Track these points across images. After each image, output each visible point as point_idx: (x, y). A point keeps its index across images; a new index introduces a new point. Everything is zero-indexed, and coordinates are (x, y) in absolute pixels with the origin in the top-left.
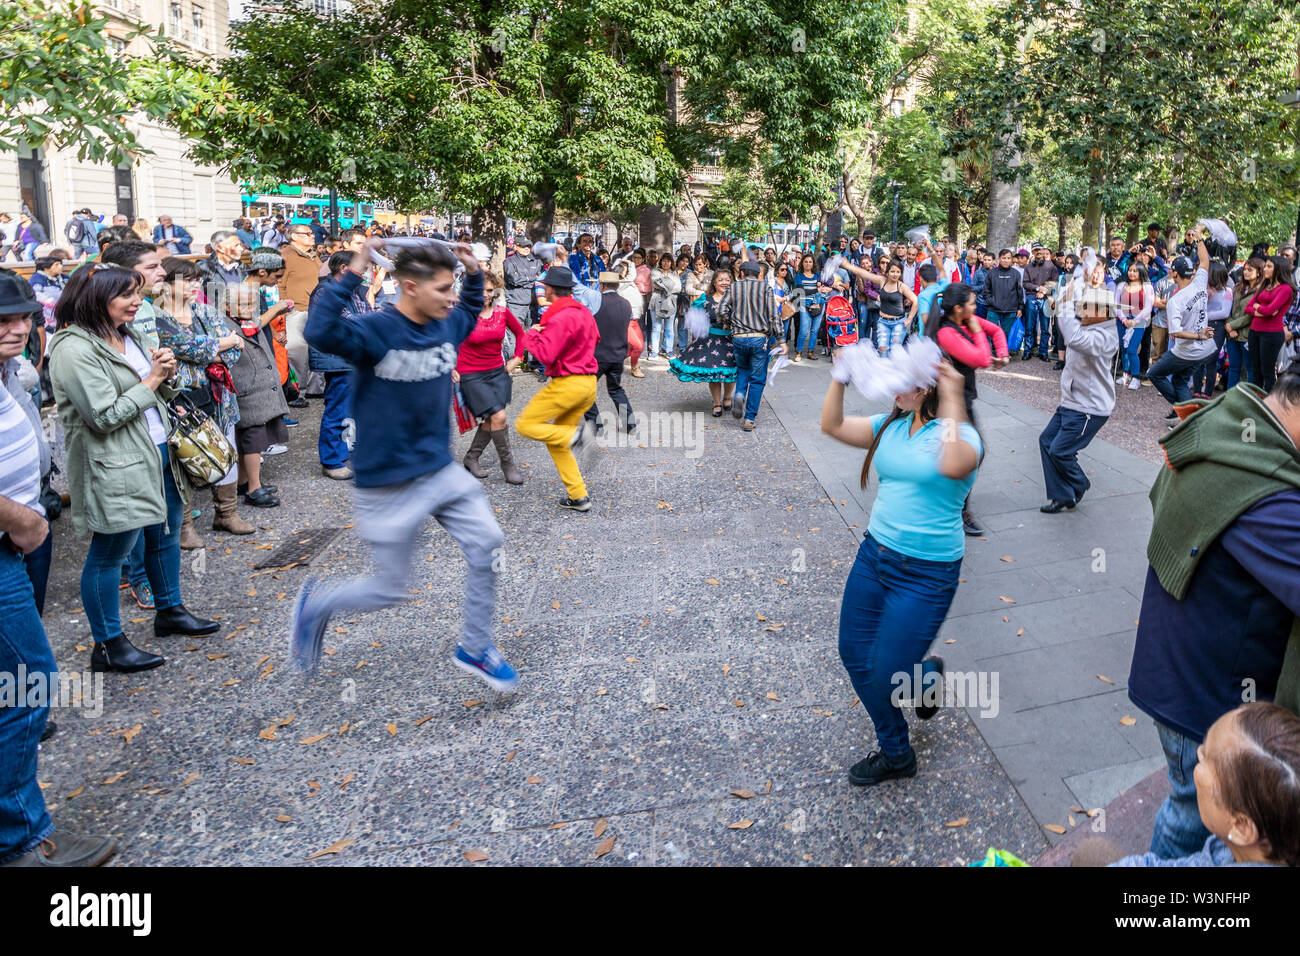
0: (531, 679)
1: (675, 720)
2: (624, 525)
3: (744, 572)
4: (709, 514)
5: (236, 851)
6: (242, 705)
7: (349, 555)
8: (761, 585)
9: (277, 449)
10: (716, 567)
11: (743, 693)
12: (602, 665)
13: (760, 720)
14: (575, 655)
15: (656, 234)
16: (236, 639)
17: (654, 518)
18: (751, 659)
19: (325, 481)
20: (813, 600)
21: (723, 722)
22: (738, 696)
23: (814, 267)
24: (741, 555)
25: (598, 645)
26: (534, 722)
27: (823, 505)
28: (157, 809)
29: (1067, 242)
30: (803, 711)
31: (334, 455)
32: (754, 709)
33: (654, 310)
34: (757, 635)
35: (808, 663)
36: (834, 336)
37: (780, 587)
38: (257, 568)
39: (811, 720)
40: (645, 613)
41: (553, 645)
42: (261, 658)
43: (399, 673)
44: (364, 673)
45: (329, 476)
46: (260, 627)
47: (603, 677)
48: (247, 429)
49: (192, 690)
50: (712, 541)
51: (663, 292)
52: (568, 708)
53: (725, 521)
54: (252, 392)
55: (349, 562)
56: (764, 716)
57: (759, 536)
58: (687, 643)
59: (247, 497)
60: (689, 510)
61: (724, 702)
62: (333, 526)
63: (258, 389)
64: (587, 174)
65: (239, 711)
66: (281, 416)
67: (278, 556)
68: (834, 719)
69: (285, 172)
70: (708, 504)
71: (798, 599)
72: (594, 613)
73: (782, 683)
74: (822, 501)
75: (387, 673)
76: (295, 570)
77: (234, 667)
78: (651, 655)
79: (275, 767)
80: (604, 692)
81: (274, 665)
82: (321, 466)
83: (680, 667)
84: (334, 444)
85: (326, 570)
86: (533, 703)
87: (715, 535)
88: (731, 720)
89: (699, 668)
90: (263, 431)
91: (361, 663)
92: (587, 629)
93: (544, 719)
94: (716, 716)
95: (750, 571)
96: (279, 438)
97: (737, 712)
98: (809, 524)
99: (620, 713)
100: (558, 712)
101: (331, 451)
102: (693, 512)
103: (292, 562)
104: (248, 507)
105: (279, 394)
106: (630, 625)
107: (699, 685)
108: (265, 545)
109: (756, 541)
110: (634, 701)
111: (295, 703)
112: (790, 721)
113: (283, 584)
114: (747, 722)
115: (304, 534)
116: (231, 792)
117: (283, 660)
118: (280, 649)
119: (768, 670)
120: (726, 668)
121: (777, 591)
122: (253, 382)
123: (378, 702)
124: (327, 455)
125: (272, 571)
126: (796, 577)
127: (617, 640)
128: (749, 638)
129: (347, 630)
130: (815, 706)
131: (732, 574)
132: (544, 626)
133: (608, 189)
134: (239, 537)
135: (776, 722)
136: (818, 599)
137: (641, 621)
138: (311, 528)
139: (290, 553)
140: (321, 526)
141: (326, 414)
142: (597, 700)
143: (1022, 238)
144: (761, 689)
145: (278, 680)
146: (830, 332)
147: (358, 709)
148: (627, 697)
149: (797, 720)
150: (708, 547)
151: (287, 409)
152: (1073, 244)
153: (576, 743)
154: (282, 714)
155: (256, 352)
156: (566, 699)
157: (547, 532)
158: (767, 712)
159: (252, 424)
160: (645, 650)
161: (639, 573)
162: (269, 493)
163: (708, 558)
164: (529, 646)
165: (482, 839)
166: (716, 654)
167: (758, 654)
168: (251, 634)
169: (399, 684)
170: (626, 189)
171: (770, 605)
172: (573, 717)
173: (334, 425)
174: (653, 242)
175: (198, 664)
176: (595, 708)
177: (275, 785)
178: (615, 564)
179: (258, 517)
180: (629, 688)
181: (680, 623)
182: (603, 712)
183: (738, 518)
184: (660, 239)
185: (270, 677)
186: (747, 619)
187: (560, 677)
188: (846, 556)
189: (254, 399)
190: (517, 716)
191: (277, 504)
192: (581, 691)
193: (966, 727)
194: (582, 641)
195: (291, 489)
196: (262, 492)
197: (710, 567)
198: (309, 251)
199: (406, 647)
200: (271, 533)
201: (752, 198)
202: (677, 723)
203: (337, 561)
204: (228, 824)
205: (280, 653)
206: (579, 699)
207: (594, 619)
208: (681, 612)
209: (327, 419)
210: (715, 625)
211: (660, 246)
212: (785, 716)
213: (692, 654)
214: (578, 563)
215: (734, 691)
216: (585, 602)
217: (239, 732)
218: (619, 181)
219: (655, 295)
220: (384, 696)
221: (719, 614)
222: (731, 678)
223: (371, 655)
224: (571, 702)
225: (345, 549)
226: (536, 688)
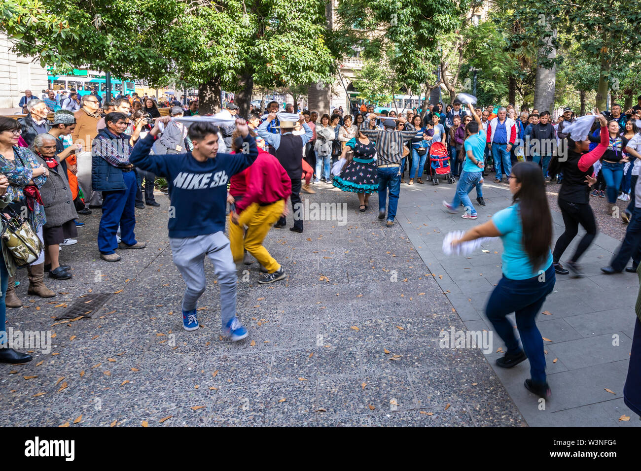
0: (236, 392)
1: (330, 418)
2: (297, 291)
3: (376, 321)
4: (353, 284)
6: (46, 409)
7: (117, 311)
8: (387, 330)
9: (70, 242)
10: (357, 318)
11: (374, 400)
12: (282, 383)
13: (385, 418)
14: (265, 376)
15: (319, 101)
16: (43, 366)
17: (317, 287)
18: (380, 379)
19: (102, 262)
20: (421, 340)
21: (362, 420)
22: (371, 402)
23: (421, 123)
24: (374, 311)
25: (281, 369)
26: (238, 420)
27: (427, 278)
29: (586, 107)
30: (413, 412)
31: (108, 246)
32: (382, 411)
33: (317, 151)
34: (384, 363)
35: (417, 380)
36: (434, 168)
37: (399, 331)
38: (57, 320)
39: (419, 418)
40: (311, 348)
41: (250, 369)
42: (59, 378)
43: (150, 388)
44: (127, 388)
45: (105, 259)
46: (59, 358)
47: (283, 390)
48: (50, 228)
49: (14, 399)
50: (355, 301)
51: (323, 139)
52: (260, 410)
53: (363, 288)
54: (53, 204)
55: (117, 315)
56: (388, 416)
57: (385, 298)
58: (338, 368)
59: (51, 273)
60: (340, 282)
61: (362, 407)
62: (107, 292)
63: (58, 202)
64: (273, 62)
65: (45, 413)
66: (73, 220)
67: (70, 311)
68: (434, 417)
69: (76, 61)
70: (352, 278)
71: (410, 340)
72: (278, 349)
73: (400, 394)
74: (427, 275)
75: (142, 388)
76: (82, 321)
77: (42, 384)
78: (315, 376)
80: (284, 400)
81: (68, 382)
82: (99, 253)
83: (333, 384)
84: (108, 238)
85: (102, 321)
86: (237, 408)
87: (357, 298)
88: (366, 419)
89: (346, 384)
90: (61, 230)
91: (125, 382)
92: (273, 359)
93: (245, 418)
94: (357, 416)
95: (380, 321)
96: (72, 235)
97: (371, 413)
98: (418, 291)
99: (294, 414)
100: (254, 413)
101: (106, 243)
102: (343, 283)
103: (80, 315)
104: (51, 280)
105: (72, 206)
106: (301, 356)
107: (346, 395)
108: (62, 304)
109: (383, 302)
110: (303, 406)
111: (82, 408)
112: (405, 419)
113: (74, 330)
114: (377, 419)
115: (87, 297)
117: (74, 380)
118: (71, 372)
119: (391, 386)
120: (364, 384)
121: (397, 334)
122: (54, 198)
123: (136, 407)
124: (102, 246)
125: (67, 321)
126: (409, 325)
127: (292, 366)
128: (379, 364)
129: (116, 360)
130: (422, 409)
131: (368, 323)
132: (245, 357)
133: (287, 72)
134: (45, 299)
135: (396, 420)
136: (424, 339)
137: (308, 354)
138: (93, 293)
139: (79, 310)
140: (99, 292)
141: (103, 219)
142: (280, 405)
143: (557, 105)
144: (386, 398)
145: (71, 392)
146: (432, 165)
147: (123, 411)
148: (299, 404)
149: (409, 418)
150: (352, 306)
151: (77, 216)
152: (590, 109)
154: (73, 415)
155: (56, 178)
156: (260, 405)
157: (248, 296)
158: (390, 413)
159: (53, 225)
160: (310, 372)
161: (307, 323)
162: (65, 270)
163: (352, 312)
164: (235, 370)
166: (357, 376)
167: (385, 375)
168: (53, 362)
169: (150, 395)
170: (299, 72)
171: (392, 343)
172: (264, 417)
173: (108, 226)
174: (317, 107)
175: (18, 382)
176: (278, 410)
178: (292, 316)
179: (58, 286)
180: (300, 398)
181: (333, 355)
182: (283, 413)
183: (372, 287)
184: (321, 105)
185: (65, 390)
186: (377, 352)
187: (255, 390)
188: (442, 311)
189: (54, 209)
190: (227, 416)
191: (70, 278)
192: (269, 399)
193: (520, 423)
194: (270, 367)
195: (80, 268)
196: (60, 270)
197: (353, 318)
198: (95, 113)
199: (154, 371)
200: (66, 296)
201: (381, 79)
202: (332, 420)
203: (109, 315)
205: (72, 375)
206: (267, 405)
207: (278, 352)
208: (334, 348)
209: (104, 222)
210: (356, 356)
211: (322, 109)
212: (402, 416)
213: (341, 375)
214: (267, 316)
215: (369, 399)
216: (272, 341)
218: (294, 67)
219: (318, 142)
220: (140, 403)
221: (359, 349)
222: (367, 391)
223: (131, 376)
224: (262, 407)
225: (115, 307)
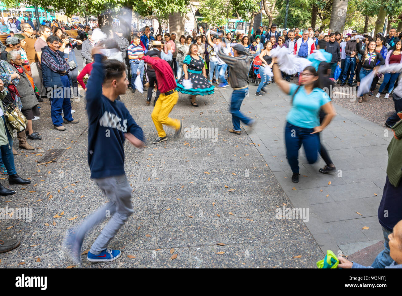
0: (143, 204)
1: (196, 219)
2: (172, 151)
3: (219, 170)
4: (205, 148)
5: (54, 251)
6: (45, 208)
7: (70, 159)
8: (226, 175)
10: (208, 168)
11: (220, 212)
12: (168, 200)
13: (226, 221)
14: (158, 196)
15: (176, 25)
16: (37, 186)
17: (183, 149)
18: (223, 201)
19: (56, 131)
20: (246, 181)
21: (213, 221)
22: (218, 213)
24: (218, 164)
25: (166, 194)
26: (146, 218)
27: (250, 146)
28: (26, 237)
29: (369, 28)
30: (242, 219)
31: (58, 121)
32: (224, 217)
34: (225, 193)
35: (244, 203)
36: (256, 74)
37: (234, 176)
38: (38, 162)
39: (245, 222)
40: (182, 183)
41: (149, 193)
42: (48, 193)
43: (96, 200)
44: (84, 199)
45: (57, 129)
46: (44, 183)
47: (169, 204)
48: (25, 110)
49: (27, 202)
50: (207, 158)
51: (182, 53)
52: (157, 214)
53: (211, 150)
54: (25, 96)
56: (228, 220)
57: (225, 157)
58: (199, 194)
59: (29, 136)
60: (197, 146)
61: (213, 215)
62: (62, 148)
65: (44, 210)
66: (36, 106)
67: (45, 158)
68: (254, 222)
70: (204, 144)
71: (240, 181)
72: (163, 183)
73: (234, 209)
74: (250, 144)
75: (92, 200)
76: (52, 163)
77: (39, 195)
78: (186, 198)
79: (61, 227)
80: (169, 209)
81: (53, 195)
82: (53, 125)
83: (196, 202)
84: (57, 117)
85: (63, 164)
86: (144, 212)
87: (207, 156)
88: (216, 221)
89: (203, 203)
90: (31, 111)
91: (82, 196)
92: (161, 188)
93: (149, 217)
94: (210, 219)
95: (222, 170)
96: (37, 114)
97: (218, 218)
98: (245, 153)
99: (176, 216)
100: (154, 215)
101: (56, 119)
102: (198, 147)
103: (50, 160)
105: (35, 97)
106: (177, 187)
107: (204, 209)
108: (39, 154)
109: (223, 159)
110: (181, 213)
111: (63, 208)
112: (237, 222)
113: (49, 168)
114: (222, 221)
115: (52, 150)
116: (48, 234)
117: (55, 194)
118: (53, 190)
119: (229, 205)
120: (214, 203)
121: (232, 177)
122: (25, 92)
123: (91, 209)
124: (55, 121)
125: (44, 163)
126: (239, 173)
127: (173, 192)
128: (222, 193)
129: (75, 185)
130: (247, 217)
131: (215, 170)
132: (145, 186)
134: (29, 151)
135: (232, 222)
136: (248, 181)
137: (181, 186)
138: (54, 149)
139: (49, 157)
140: (58, 148)
141: (52, 105)
143: (347, 26)
144: (227, 211)
145: (55, 200)
146: (255, 72)
147: (84, 211)
148: (178, 211)
149: (240, 222)
150: (205, 160)
151: (39, 103)
152: (371, 29)
153: (161, 225)
154: (59, 211)
155: (24, 79)
156: (156, 211)
157: (142, 153)
158: (229, 219)
159: (27, 108)
160: (183, 196)
162: (37, 135)
163: (205, 164)
164: (141, 193)
165: (133, 252)
166: (210, 199)
167: (225, 199)
168: (42, 185)
169: (97, 203)
171: (229, 182)
172: (160, 217)
173: (56, 109)
174: (175, 29)
175: (27, 194)
176: (167, 214)
177: (62, 232)
178: (170, 165)
179: (34, 144)
180: (178, 208)
181: (195, 187)
182: (170, 216)
183: (216, 150)
184: (178, 27)
185: (52, 199)
186: (221, 187)
187: (153, 204)
188: (260, 165)
189: (26, 98)
191: (41, 139)
192: (161, 209)
193: (303, 227)
194: (160, 192)
195: (44, 134)
196: (34, 135)
197: (206, 168)
199: (97, 191)
200: (40, 150)
202: (197, 220)
203: (66, 161)
204: (50, 243)
205: (54, 191)
206: (161, 211)
207: (164, 185)
208: (196, 183)
210: (209, 188)
211: (179, 31)
212: (236, 220)
213: (201, 198)
214: (155, 164)
215: (217, 211)
216: (160, 178)
217: (46, 216)
219: (178, 55)
220: (92, 207)
221: (210, 185)
222: (215, 207)
223: (85, 194)
224: (158, 212)
225: (68, 157)
226: (145, 207)
